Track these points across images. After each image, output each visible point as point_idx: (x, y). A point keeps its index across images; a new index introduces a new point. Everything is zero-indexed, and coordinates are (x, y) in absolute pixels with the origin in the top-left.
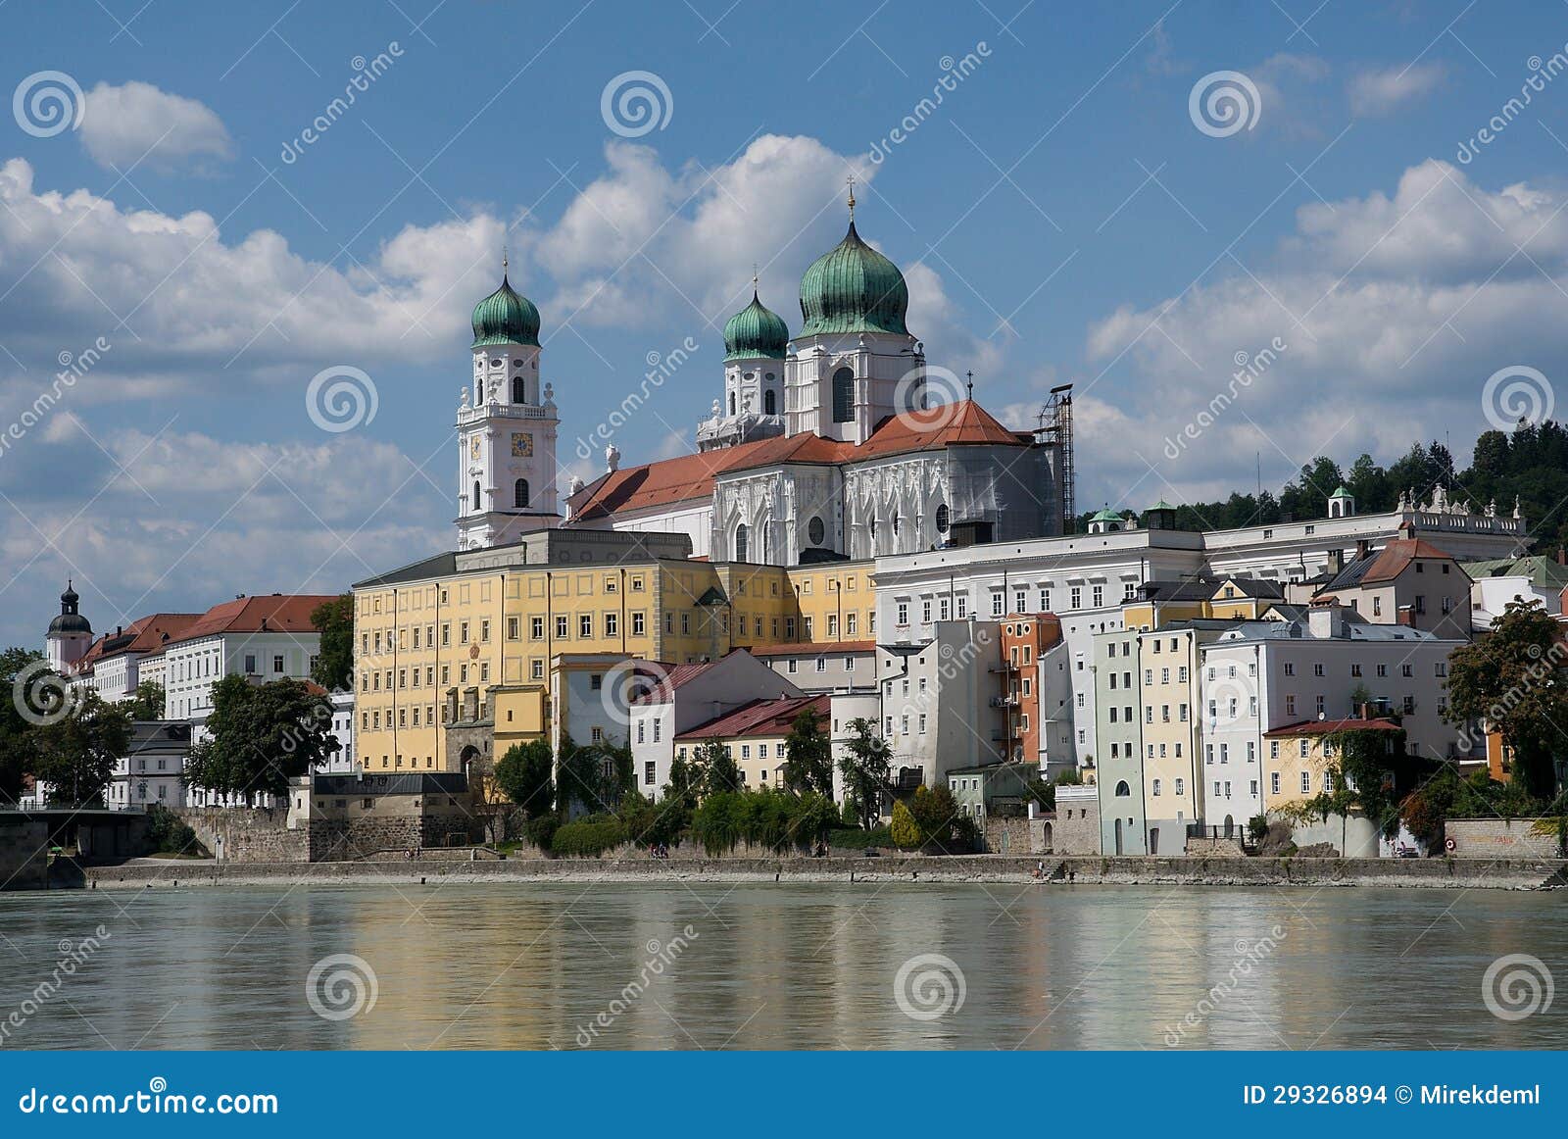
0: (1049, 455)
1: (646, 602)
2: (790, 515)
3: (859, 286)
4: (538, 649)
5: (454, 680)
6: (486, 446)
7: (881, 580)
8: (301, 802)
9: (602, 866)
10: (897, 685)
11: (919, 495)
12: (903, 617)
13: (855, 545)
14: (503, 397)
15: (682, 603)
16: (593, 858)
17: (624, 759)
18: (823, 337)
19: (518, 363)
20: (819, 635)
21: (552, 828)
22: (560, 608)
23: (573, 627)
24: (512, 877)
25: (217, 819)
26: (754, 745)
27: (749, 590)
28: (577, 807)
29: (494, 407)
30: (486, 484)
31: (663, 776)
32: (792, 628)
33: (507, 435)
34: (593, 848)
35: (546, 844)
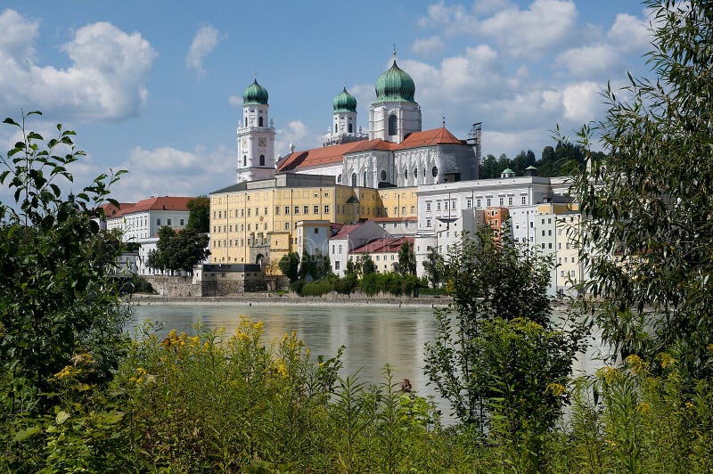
0: (475, 148)
1: (330, 201)
2: (375, 169)
3: (399, 84)
4: (288, 218)
5: (253, 229)
6: (249, 142)
7: (419, 194)
8: (198, 274)
9: (325, 300)
10: (444, 234)
11: (426, 163)
12: (429, 208)
13: (399, 182)
14: (256, 124)
15: (342, 202)
16: (318, 297)
17: (327, 260)
18: (385, 103)
19: (261, 112)
20: (391, 214)
21: (301, 285)
22: (296, 203)
23: (301, 210)
24: (287, 304)
25: (161, 280)
26: (381, 255)
27: (365, 197)
28: (309, 278)
29: (252, 128)
30: (249, 156)
31: (343, 266)
32: (380, 211)
33: (257, 138)
34: (318, 293)
35: (299, 291)
